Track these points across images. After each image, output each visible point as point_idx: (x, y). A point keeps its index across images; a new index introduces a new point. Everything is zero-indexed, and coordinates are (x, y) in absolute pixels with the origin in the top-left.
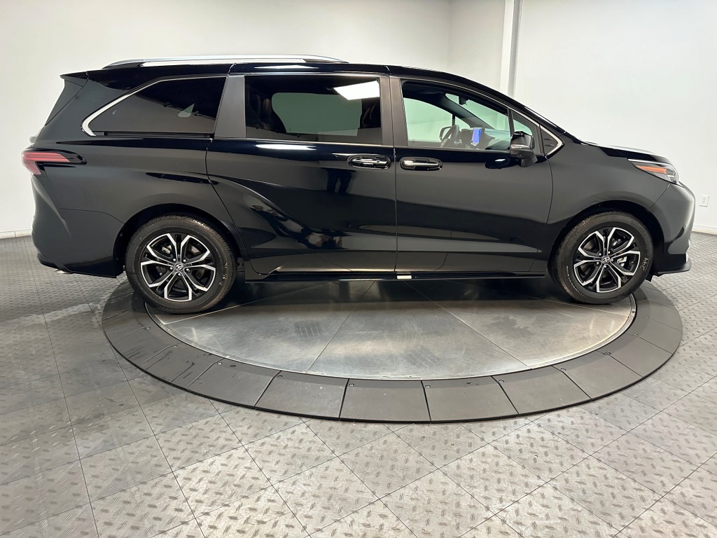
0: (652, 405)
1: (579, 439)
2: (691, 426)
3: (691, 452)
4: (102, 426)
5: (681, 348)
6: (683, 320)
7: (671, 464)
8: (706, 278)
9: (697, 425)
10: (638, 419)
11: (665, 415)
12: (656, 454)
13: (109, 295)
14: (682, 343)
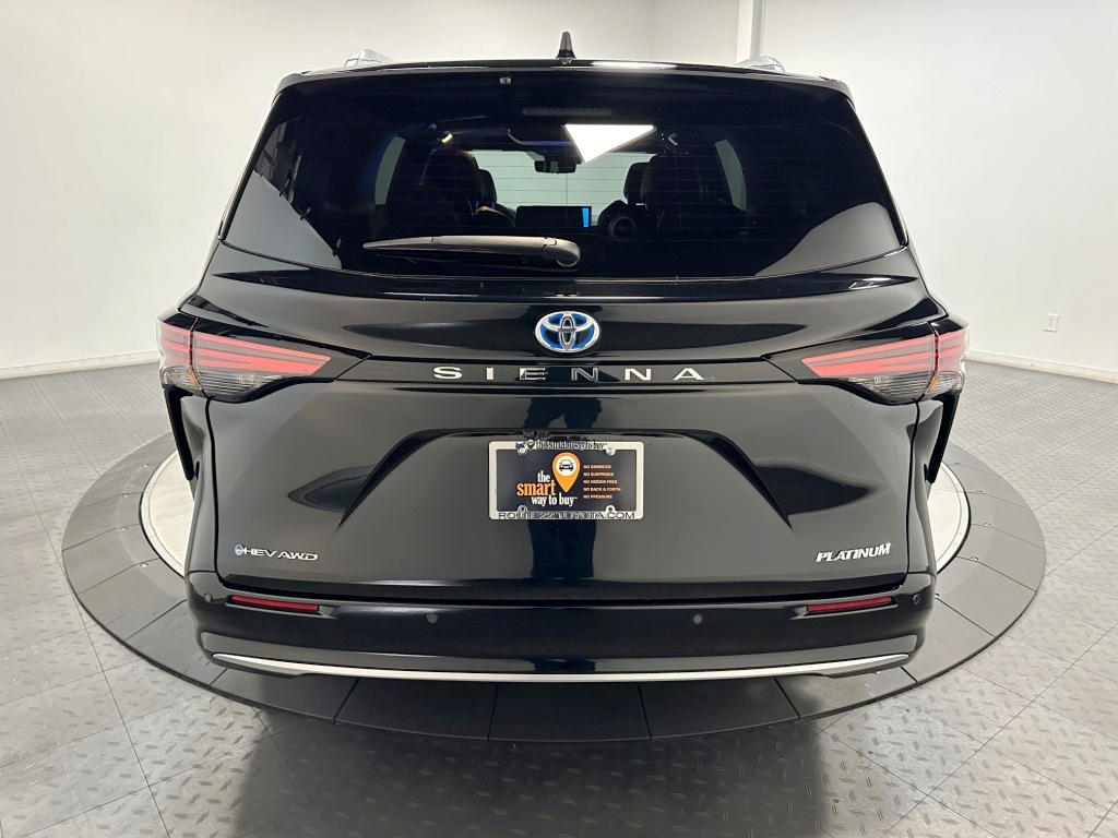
0: (1016, 690)
1: (905, 763)
2: (1084, 729)
3: (1092, 781)
4: (51, 769)
5: (1046, 579)
6: (1042, 526)
7: (1063, 808)
8: (1067, 451)
9: (1094, 726)
10: (997, 718)
11: (1040, 708)
12: (1035, 787)
13: (79, 498)
14: (1048, 569)
